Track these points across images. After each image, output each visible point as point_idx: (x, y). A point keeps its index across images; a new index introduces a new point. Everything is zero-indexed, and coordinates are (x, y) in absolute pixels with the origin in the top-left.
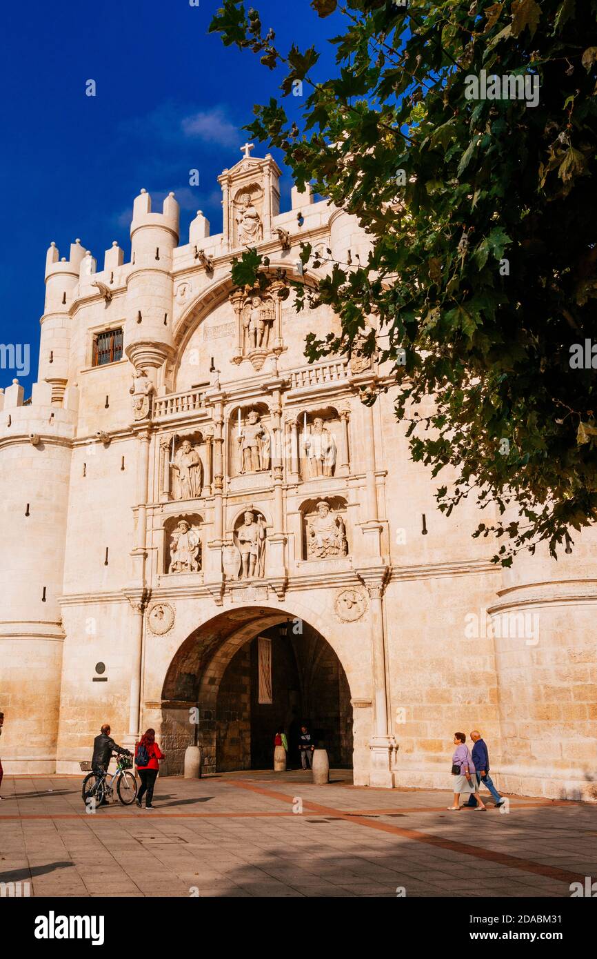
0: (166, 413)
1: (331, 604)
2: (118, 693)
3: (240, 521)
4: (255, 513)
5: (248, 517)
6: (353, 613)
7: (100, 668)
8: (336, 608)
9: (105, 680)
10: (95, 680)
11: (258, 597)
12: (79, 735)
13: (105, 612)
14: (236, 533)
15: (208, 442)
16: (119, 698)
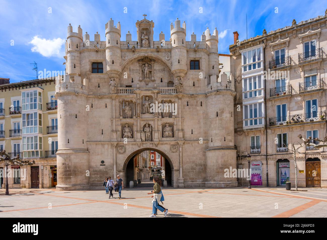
0: (121, 93)
1: (169, 148)
2: (109, 168)
3: (145, 126)
4: (149, 125)
5: (147, 125)
6: (175, 151)
7: (103, 162)
8: (171, 149)
9: (105, 165)
10: (101, 165)
11: (150, 146)
12: (96, 179)
13: (103, 147)
14: (144, 129)
15: (134, 103)
16: (109, 170)
